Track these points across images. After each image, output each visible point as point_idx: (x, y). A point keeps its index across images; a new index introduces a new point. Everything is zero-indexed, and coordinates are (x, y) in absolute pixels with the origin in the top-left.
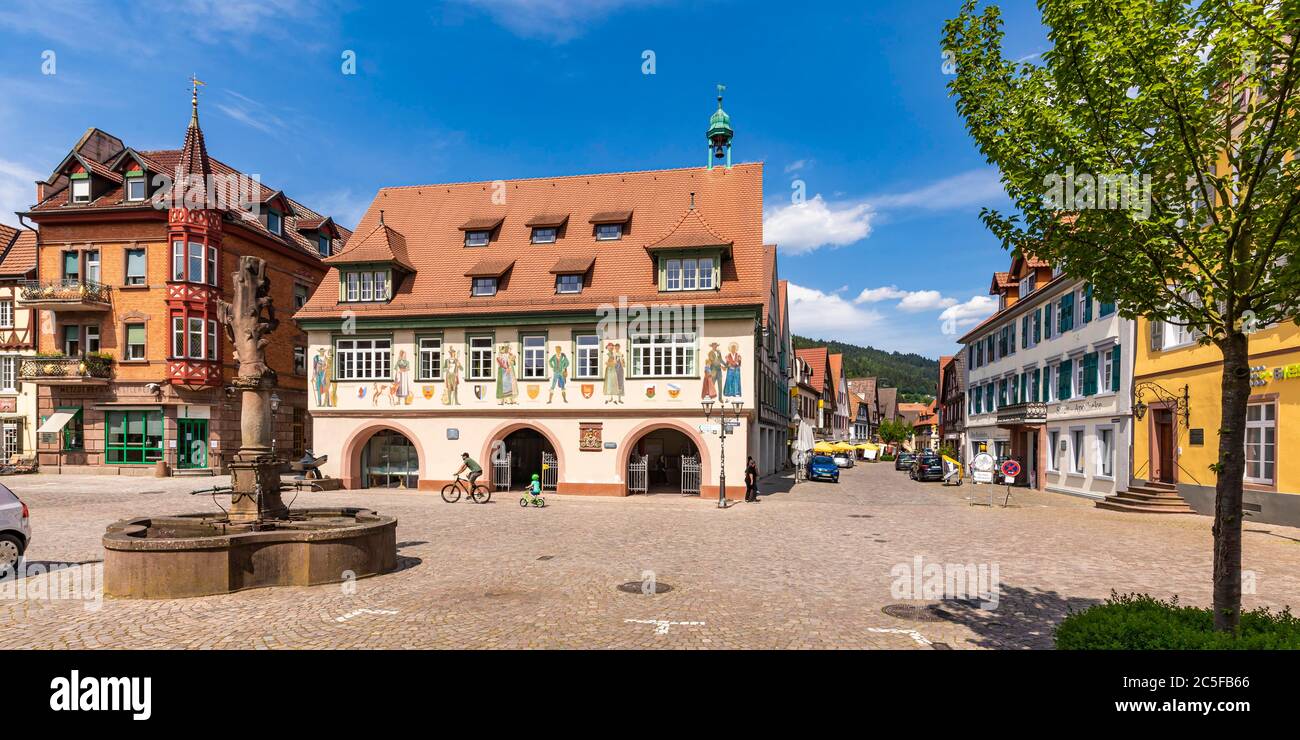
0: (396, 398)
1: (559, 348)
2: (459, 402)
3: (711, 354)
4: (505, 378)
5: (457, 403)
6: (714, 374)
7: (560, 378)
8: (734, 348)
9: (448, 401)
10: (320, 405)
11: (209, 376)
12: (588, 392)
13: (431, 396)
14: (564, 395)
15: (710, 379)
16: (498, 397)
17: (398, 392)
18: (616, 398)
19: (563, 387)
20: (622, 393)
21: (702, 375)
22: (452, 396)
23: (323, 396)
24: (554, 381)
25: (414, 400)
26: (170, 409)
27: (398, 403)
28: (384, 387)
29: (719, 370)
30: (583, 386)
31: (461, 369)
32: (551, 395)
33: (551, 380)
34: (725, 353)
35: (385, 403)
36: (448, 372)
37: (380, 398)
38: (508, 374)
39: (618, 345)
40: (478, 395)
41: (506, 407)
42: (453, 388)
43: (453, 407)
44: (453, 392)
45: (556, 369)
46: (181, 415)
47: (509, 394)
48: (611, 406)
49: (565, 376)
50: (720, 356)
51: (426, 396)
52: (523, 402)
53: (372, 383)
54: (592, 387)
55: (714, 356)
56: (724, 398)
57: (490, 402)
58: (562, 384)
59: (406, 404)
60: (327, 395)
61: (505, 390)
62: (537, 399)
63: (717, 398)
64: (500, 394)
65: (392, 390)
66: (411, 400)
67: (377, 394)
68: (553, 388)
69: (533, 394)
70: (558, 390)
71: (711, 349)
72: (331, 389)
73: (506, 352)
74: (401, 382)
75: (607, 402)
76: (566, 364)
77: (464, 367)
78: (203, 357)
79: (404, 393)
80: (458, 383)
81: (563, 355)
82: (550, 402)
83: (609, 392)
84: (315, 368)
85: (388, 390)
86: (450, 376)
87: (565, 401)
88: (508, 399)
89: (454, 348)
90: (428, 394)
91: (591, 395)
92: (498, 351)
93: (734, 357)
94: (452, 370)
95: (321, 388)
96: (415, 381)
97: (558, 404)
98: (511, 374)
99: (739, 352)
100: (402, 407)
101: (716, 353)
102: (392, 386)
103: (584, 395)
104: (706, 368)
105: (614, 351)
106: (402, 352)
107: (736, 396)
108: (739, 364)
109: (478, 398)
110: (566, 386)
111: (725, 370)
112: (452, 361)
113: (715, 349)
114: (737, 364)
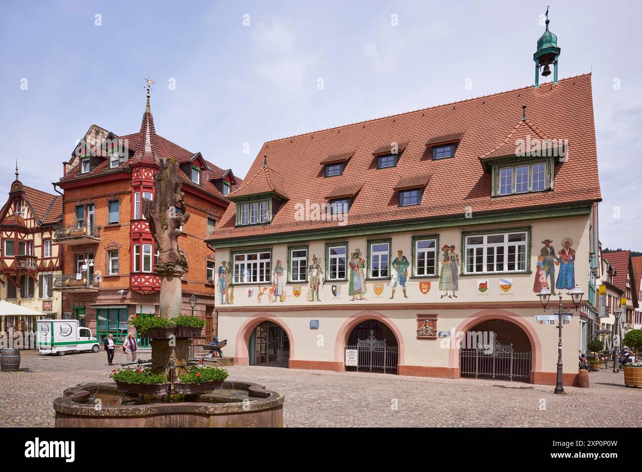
0: (274, 297)
1: (400, 252)
2: (320, 299)
3: (544, 250)
4: (355, 279)
5: (318, 300)
6: (546, 268)
7: (401, 277)
8: (567, 244)
9: (311, 299)
10: (222, 304)
11: (154, 284)
12: (425, 288)
13: (299, 295)
14: (404, 291)
16: (350, 295)
17: (275, 292)
18: (450, 293)
19: (404, 286)
20: (456, 289)
21: (534, 270)
22: (315, 295)
23: (225, 296)
24: (397, 280)
25: (287, 298)
27: (275, 301)
28: (265, 289)
29: (552, 265)
30: (421, 283)
31: (322, 272)
32: (394, 291)
33: (394, 279)
35: (266, 300)
36: (312, 276)
37: (263, 297)
38: (359, 276)
39: (453, 247)
40: (334, 293)
41: (357, 302)
42: (315, 289)
43: (316, 303)
44: (315, 292)
45: (398, 269)
47: (359, 292)
49: (406, 276)
50: (553, 252)
51: (295, 295)
52: (370, 299)
53: (259, 286)
54: (429, 284)
55: (547, 252)
56: (557, 291)
57: (344, 298)
58: (403, 282)
59: (281, 302)
60: (227, 296)
61: (356, 289)
62: (381, 296)
63: (550, 291)
64: (353, 292)
65: (271, 290)
66: (284, 298)
67: (261, 294)
68: (395, 286)
69: (379, 291)
70: (399, 287)
71: (544, 245)
73: (357, 258)
74: (277, 285)
75: (442, 297)
76: (407, 265)
77: (324, 271)
78: (150, 271)
79: (280, 292)
80: (319, 284)
81: (404, 257)
82: (392, 298)
83: (444, 288)
84: (219, 276)
85: (268, 291)
86: (313, 279)
87: (405, 296)
88: (358, 296)
89: (317, 257)
90: (297, 294)
91: (428, 291)
93: (567, 253)
94: (314, 274)
95: (224, 291)
97: (399, 299)
98: (361, 275)
99: (573, 248)
100: (278, 304)
101: (549, 249)
102: (271, 288)
103: (422, 291)
104: (538, 263)
105: (449, 252)
106: (278, 262)
107: (569, 289)
108: (574, 258)
109: (335, 295)
110: (406, 283)
111: (558, 265)
112: (315, 267)
113: (548, 246)
114: (572, 258)
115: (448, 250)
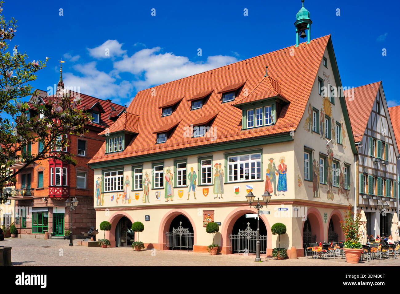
0: (125, 200)
1: (192, 168)
2: (149, 201)
3: (270, 165)
4: (168, 187)
5: (149, 202)
6: (271, 177)
7: (193, 185)
8: (282, 161)
9: (144, 201)
10: (98, 205)
11: (62, 193)
12: (206, 192)
13: (138, 198)
14: (195, 195)
15: (269, 181)
16: (165, 198)
17: (125, 197)
18: (219, 195)
19: (194, 191)
20: (222, 193)
21: (265, 179)
22: (146, 198)
23: (99, 200)
24: (190, 187)
25: (132, 201)
26: (50, 209)
27: (126, 203)
28: (120, 195)
29: (274, 175)
30: (203, 189)
31: (150, 183)
32: (189, 195)
33: (189, 187)
34: (277, 163)
35: (121, 203)
36: (145, 185)
37: (119, 201)
38: (170, 185)
39: (220, 164)
40: (157, 197)
41: (169, 203)
42: (147, 194)
43: (147, 204)
44: (147, 196)
45: (191, 180)
46: (54, 211)
47: (170, 196)
48: (217, 201)
49: (195, 184)
50: (275, 166)
51: (136, 198)
52: (177, 200)
53: (116, 193)
54: (208, 189)
55: (271, 166)
56: (277, 193)
57: (162, 201)
58: (194, 188)
59: (129, 203)
60: (100, 200)
61: (169, 194)
62: (182, 198)
63: (273, 193)
64: (167, 196)
65: (123, 196)
66: (130, 201)
67: (118, 198)
68: (190, 191)
69: (181, 195)
70: (192, 192)
71: (270, 162)
72: (102, 197)
73: (169, 173)
74: (126, 192)
75: (215, 198)
76: (195, 177)
77: (151, 182)
78: (60, 185)
79: (128, 197)
80: (149, 191)
81: (194, 172)
82: (188, 199)
83: (216, 192)
84: (96, 187)
85: (122, 195)
86: (146, 188)
87: (195, 198)
88: (170, 199)
89: (147, 173)
90: (137, 198)
91: (207, 194)
92: (165, 172)
93: (282, 166)
94: (146, 184)
95: (98, 197)
96: (132, 191)
97: (192, 201)
99: (285, 163)
100: (127, 205)
101: (272, 164)
102: (123, 194)
103: (204, 194)
104: (267, 174)
105: (218, 168)
106: (127, 176)
107: (284, 191)
108: (286, 170)
109: (158, 198)
110: (195, 189)
111: (277, 175)
112: (146, 179)
113: (272, 162)
114: (285, 170)
115: (217, 166)
